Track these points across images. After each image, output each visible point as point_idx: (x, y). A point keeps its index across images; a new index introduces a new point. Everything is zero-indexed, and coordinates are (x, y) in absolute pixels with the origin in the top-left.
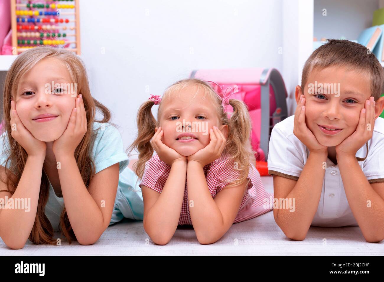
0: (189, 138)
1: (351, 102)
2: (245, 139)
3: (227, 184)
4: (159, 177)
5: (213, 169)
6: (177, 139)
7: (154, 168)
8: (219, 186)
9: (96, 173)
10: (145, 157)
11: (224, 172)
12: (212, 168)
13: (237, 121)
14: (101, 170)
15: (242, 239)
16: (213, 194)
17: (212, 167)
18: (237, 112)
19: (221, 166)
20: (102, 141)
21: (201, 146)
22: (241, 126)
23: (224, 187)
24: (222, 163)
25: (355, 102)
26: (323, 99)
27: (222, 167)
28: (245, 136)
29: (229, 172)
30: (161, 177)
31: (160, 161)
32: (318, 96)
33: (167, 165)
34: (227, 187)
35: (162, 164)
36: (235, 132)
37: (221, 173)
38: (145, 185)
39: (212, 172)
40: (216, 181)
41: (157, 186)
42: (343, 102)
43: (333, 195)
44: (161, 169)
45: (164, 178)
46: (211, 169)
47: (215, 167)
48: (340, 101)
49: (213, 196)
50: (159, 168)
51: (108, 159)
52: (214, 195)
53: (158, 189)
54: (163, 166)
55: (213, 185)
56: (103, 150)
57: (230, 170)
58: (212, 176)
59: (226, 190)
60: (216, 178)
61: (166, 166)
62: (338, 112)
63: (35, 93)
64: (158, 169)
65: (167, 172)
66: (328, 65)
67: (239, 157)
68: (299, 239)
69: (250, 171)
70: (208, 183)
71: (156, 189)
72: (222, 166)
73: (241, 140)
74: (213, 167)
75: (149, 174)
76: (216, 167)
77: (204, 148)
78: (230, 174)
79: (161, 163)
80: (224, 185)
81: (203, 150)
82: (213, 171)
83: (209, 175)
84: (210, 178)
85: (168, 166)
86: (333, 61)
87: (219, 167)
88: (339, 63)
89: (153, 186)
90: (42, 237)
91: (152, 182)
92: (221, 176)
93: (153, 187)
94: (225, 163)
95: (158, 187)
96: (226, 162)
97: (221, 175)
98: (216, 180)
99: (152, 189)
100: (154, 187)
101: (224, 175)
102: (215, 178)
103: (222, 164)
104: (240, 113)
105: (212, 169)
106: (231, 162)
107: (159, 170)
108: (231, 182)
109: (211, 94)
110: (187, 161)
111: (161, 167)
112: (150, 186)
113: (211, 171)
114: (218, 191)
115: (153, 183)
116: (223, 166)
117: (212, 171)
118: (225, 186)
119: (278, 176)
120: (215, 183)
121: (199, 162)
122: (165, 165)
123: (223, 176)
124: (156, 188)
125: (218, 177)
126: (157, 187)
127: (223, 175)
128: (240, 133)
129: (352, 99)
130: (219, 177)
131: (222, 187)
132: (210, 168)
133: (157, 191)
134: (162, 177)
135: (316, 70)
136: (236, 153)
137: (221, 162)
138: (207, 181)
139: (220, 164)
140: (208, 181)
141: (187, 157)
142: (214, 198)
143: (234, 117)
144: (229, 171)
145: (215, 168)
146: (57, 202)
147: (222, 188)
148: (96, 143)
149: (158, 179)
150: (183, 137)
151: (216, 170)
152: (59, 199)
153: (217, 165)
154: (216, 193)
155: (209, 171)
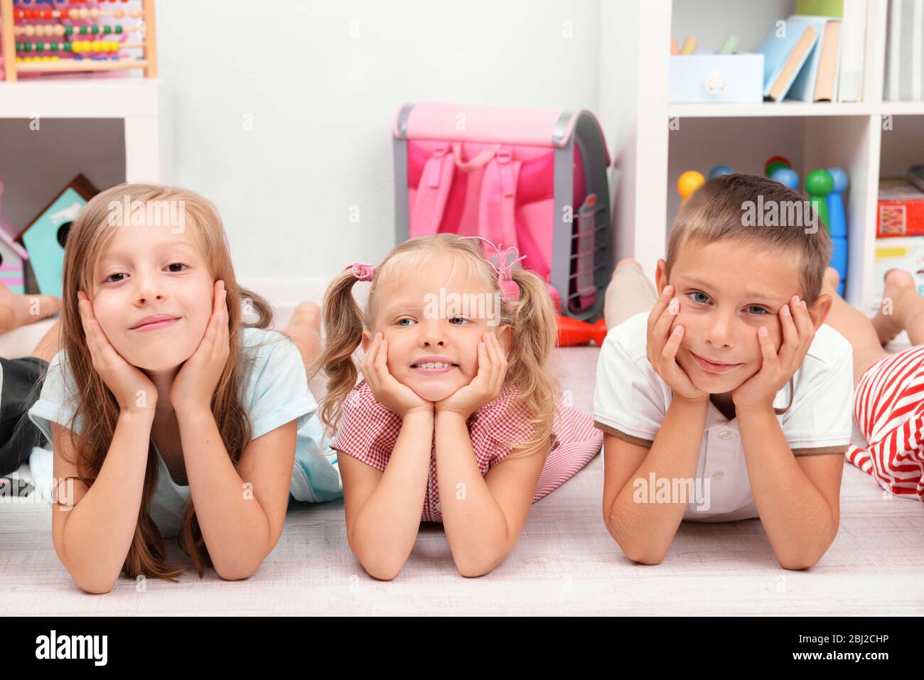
0: (439, 365)
1: (759, 312)
2: (545, 357)
3: (510, 451)
4: (376, 437)
5: (484, 421)
6: (414, 366)
7: (362, 415)
8: (496, 454)
9: (253, 439)
10: (341, 388)
11: (504, 424)
12: (481, 418)
13: (529, 321)
14: (265, 432)
15: (540, 559)
16: (483, 469)
17: (481, 416)
18: (530, 301)
19: (498, 413)
20: (266, 374)
21: (463, 380)
22: (537, 328)
23: (504, 456)
24: (502, 407)
25: (767, 312)
26: (703, 304)
27: (500, 416)
28: (545, 351)
29: (513, 423)
30: (379, 437)
31: (375, 402)
32: (694, 294)
33: (390, 412)
34: (511, 456)
35: (381, 410)
36: (526, 342)
37: (498, 426)
38: (347, 452)
39: (482, 427)
40: (489, 442)
41: (370, 454)
42: (743, 311)
43: (721, 474)
44: (379, 419)
45: (385, 439)
46: (478, 421)
47: (487, 416)
48: (736, 309)
49: (482, 473)
50: (374, 418)
51: (278, 411)
52: (484, 471)
53: (373, 460)
54: (383, 415)
55: (483, 451)
56: (268, 392)
57: (516, 418)
58: (481, 435)
59: (509, 463)
60: (489, 436)
61: (389, 414)
62: (731, 335)
63: (129, 276)
64: (372, 419)
65: (395, 430)
66: (716, 237)
67: (535, 395)
68: (651, 562)
69: (555, 419)
70: (474, 441)
71: (370, 461)
72: (500, 413)
73: (538, 359)
74: (484, 416)
75: (354, 428)
76: (490, 416)
77: (468, 384)
78: (517, 428)
79: (378, 408)
80: (505, 453)
81: (466, 388)
82: (484, 424)
83: (476, 433)
84: (476, 438)
85: (392, 415)
86: (726, 231)
87: (496, 416)
88: (738, 235)
89: (363, 454)
90: (146, 564)
91: (361, 446)
92: (498, 432)
93: (363, 457)
94: (507, 406)
95: (374, 456)
96: (509, 405)
97: (498, 429)
98: (488, 439)
99: (361, 460)
100: (366, 457)
101: (504, 429)
102: (487, 437)
103: (500, 410)
104: (536, 302)
105: (481, 421)
106: (517, 402)
107: (375, 421)
108: (519, 447)
109: (479, 270)
110: (435, 412)
111: (378, 416)
112: (357, 455)
113: (479, 424)
114: (492, 463)
115: (363, 449)
116: (503, 413)
117: (482, 424)
118: (507, 453)
119: (614, 436)
120: (487, 446)
121: (459, 413)
122: (386, 412)
123: (501, 432)
124: (369, 458)
125: (492, 434)
126: (372, 457)
127: (501, 429)
128: (536, 343)
129: (761, 307)
130: (495, 434)
131: (501, 456)
132: (478, 418)
133: (371, 464)
134: (382, 437)
135: (693, 242)
136: (528, 386)
137: (498, 406)
138: (471, 438)
139: (498, 410)
140: (474, 439)
141: (434, 402)
142: (485, 476)
143: (524, 311)
144: (513, 421)
145: (487, 419)
146: (176, 494)
147: (501, 459)
148: (254, 377)
149: (373, 441)
150: (426, 363)
151: (490, 422)
152: (182, 490)
153: (492, 411)
154: (490, 467)
155: (476, 424)
